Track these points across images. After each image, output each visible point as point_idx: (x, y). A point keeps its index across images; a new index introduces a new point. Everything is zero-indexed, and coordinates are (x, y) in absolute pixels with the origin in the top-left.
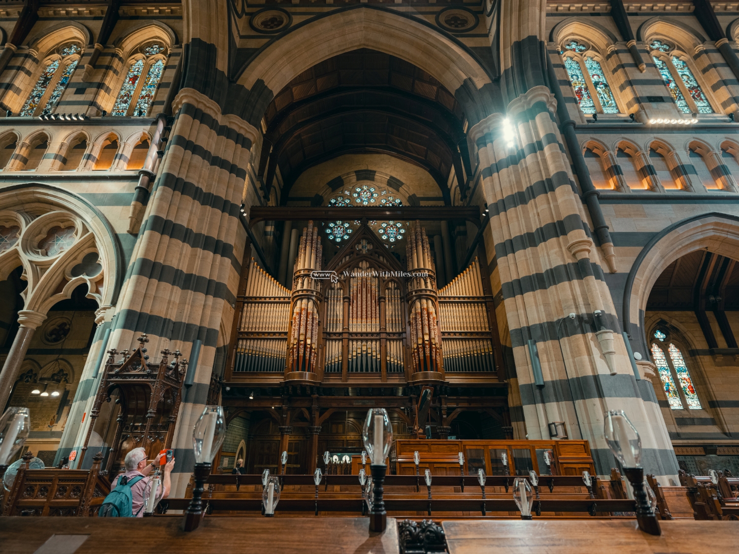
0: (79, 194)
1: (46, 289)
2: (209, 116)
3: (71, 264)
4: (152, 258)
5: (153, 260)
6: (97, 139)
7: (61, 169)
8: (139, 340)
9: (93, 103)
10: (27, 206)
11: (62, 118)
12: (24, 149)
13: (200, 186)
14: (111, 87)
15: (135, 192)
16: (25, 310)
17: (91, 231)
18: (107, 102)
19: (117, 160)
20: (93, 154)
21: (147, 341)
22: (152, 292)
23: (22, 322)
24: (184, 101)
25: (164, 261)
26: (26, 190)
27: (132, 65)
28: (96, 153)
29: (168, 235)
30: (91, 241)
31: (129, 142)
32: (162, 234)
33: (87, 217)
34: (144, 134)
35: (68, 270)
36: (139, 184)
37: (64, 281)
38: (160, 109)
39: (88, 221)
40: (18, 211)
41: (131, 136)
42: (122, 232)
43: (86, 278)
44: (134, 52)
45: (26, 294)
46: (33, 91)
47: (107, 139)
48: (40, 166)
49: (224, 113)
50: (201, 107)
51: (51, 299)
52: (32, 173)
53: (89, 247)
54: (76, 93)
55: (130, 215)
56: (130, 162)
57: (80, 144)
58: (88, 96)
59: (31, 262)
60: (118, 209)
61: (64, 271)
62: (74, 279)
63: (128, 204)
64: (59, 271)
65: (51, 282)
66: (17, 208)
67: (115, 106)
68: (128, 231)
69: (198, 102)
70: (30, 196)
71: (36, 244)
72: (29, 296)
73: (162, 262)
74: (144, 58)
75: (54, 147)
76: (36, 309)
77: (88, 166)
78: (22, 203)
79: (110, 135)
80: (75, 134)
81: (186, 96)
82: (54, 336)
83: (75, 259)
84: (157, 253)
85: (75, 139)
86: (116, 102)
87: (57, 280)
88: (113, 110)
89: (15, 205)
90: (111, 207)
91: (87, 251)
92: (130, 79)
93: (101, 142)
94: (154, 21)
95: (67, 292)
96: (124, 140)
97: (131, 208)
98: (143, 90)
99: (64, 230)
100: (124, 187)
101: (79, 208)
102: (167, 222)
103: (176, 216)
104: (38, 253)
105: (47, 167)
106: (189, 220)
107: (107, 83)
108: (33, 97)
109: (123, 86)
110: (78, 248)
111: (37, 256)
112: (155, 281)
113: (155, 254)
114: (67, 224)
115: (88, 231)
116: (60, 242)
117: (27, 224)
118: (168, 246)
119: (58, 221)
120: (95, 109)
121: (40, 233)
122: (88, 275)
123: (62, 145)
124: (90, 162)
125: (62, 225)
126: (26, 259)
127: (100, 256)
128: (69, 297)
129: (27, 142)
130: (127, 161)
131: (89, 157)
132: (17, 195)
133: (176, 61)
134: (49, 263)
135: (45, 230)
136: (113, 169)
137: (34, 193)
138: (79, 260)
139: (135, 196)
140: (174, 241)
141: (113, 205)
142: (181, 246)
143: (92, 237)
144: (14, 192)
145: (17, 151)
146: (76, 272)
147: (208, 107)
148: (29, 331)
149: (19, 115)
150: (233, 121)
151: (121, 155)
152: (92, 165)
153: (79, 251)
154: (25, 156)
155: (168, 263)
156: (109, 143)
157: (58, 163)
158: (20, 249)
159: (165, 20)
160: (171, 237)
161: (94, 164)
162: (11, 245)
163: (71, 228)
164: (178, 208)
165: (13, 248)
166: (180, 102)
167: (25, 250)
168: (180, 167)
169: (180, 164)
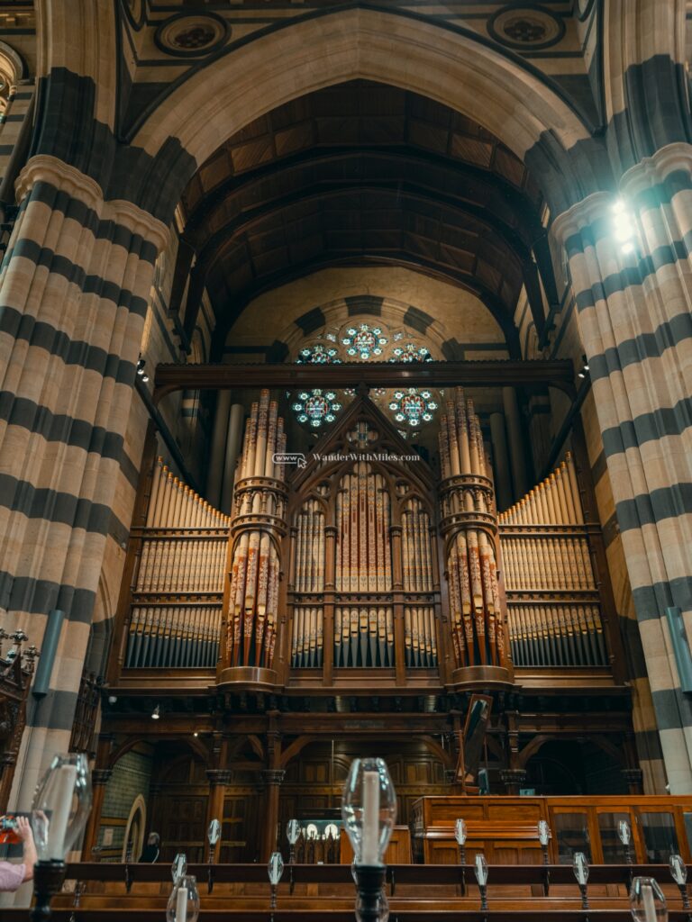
2: (81, 204)
13: (64, 329)
24: (36, 178)
29: (5, 419)
49: (108, 197)
50: (66, 187)
69: (62, 180)
81: (39, 170)
103: (20, 385)
106: (44, 392)
118: (5, 438)
133: (23, 108)
140: (16, 429)
142: (28, 438)
147: (79, 188)
150: (124, 212)
155: (5, 471)
160: (9, 423)
164: (24, 371)
166: (30, 180)
168: (29, 295)
169: (27, 291)
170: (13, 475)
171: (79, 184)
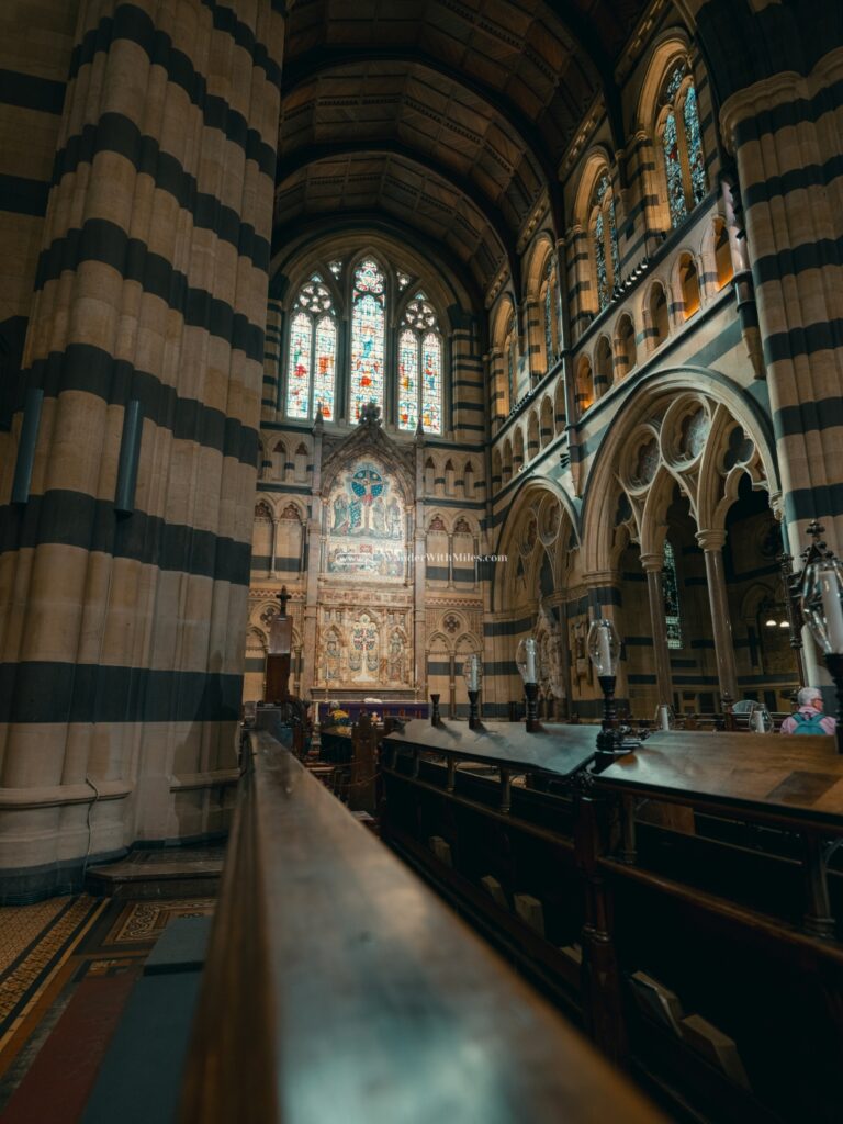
0: (685, 364)
1: (709, 499)
2: (783, 106)
3: (719, 456)
4: (793, 402)
5: (796, 403)
6: (671, 277)
7: (658, 344)
8: (809, 531)
9: (648, 234)
10: (650, 410)
11: (629, 284)
12: (618, 347)
13: (821, 237)
14: (655, 193)
15: (738, 316)
16: (699, 532)
17: (719, 402)
18: (660, 219)
19: (702, 287)
20: (676, 300)
21: (822, 530)
22: (817, 452)
23: (705, 545)
24: (732, 126)
25: (815, 395)
26: (639, 394)
27: (663, 135)
28: (679, 298)
29: (802, 352)
30: (725, 415)
31: (704, 250)
32: (792, 358)
33: (705, 387)
34: (716, 221)
35: (720, 464)
36: (738, 302)
37: (722, 480)
38: (716, 165)
39: (708, 391)
40: (646, 421)
41: (702, 240)
42: (750, 384)
43: (742, 465)
44: (657, 111)
45: (693, 512)
46: (598, 272)
47: (681, 267)
48: (639, 358)
49: (806, 72)
50: (762, 106)
51: (719, 508)
52: (636, 370)
53: (727, 424)
54: (628, 238)
55: (748, 353)
56: (719, 276)
57: (659, 298)
58: (639, 232)
59: (680, 473)
60: (732, 353)
61: (716, 468)
62: (730, 473)
63: (739, 340)
64: (711, 472)
65: (709, 488)
66: (642, 419)
67: (671, 213)
68: (756, 378)
69: (752, 105)
70: (646, 398)
71: (677, 449)
72: (696, 513)
73: (811, 399)
74: (671, 109)
75: (640, 325)
76: (709, 526)
77: (678, 321)
78: (644, 410)
79: (681, 260)
80: (649, 291)
81: (730, 116)
82: (770, 548)
83: (720, 447)
84: (798, 391)
85: (652, 296)
86: (670, 205)
87: (714, 482)
88: (672, 220)
89: (640, 416)
90: (724, 356)
91: (728, 431)
92: (669, 156)
93: (677, 277)
94: (655, 43)
95: (731, 492)
96: (698, 253)
97: (744, 343)
98: (690, 157)
99: (694, 417)
100: (726, 319)
101: (692, 381)
102: (793, 334)
103: (802, 315)
104: (683, 459)
105: (645, 352)
106: (828, 307)
107: (648, 193)
108: (601, 279)
109: (667, 175)
110: (716, 432)
111: (683, 463)
112: (814, 434)
113: (796, 393)
114: (693, 408)
115: (716, 403)
116: (697, 434)
117: (658, 431)
118: (811, 370)
119: (684, 409)
120: (652, 240)
121: (674, 435)
122: (743, 461)
123: (644, 315)
124: (678, 313)
125: (690, 412)
126: (674, 471)
127: (745, 428)
128: (736, 498)
129: (617, 337)
130: (714, 277)
131: (674, 307)
132: (635, 405)
133: (702, 71)
134: (696, 466)
135: (678, 428)
136: (703, 304)
137: (647, 391)
138: (725, 447)
139: (741, 323)
140: (816, 356)
141: (723, 354)
142: (833, 357)
143: (724, 409)
144: (632, 403)
145: (614, 356)
146: (729, 462)
147: (773, 95)
148: (715, 553)
149: (600, 310)
150: (830, 67)
151: (704, 275)
152: (683, 315)
153: (719, 435)
154: (622, 354)
155: (823, 396)
156: (686, 270)
157: (651, 339)
158: (665, 463)
159: (665, 24)
160: (809, 353)
161: (683, 312)
162: (657, 462)
163: (700, 409)
164: (800, 301)
165: (659, 467)
166: (730, 133)
167: (670, 462)
168: (774, 233)
169: (770, 230)
170: (832, 395)
171: (769, 93)
